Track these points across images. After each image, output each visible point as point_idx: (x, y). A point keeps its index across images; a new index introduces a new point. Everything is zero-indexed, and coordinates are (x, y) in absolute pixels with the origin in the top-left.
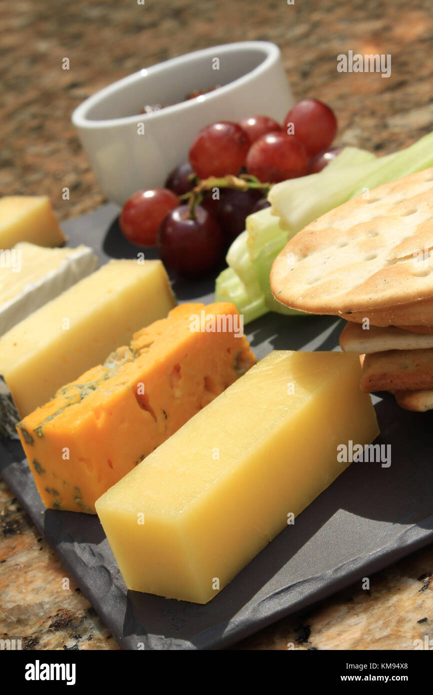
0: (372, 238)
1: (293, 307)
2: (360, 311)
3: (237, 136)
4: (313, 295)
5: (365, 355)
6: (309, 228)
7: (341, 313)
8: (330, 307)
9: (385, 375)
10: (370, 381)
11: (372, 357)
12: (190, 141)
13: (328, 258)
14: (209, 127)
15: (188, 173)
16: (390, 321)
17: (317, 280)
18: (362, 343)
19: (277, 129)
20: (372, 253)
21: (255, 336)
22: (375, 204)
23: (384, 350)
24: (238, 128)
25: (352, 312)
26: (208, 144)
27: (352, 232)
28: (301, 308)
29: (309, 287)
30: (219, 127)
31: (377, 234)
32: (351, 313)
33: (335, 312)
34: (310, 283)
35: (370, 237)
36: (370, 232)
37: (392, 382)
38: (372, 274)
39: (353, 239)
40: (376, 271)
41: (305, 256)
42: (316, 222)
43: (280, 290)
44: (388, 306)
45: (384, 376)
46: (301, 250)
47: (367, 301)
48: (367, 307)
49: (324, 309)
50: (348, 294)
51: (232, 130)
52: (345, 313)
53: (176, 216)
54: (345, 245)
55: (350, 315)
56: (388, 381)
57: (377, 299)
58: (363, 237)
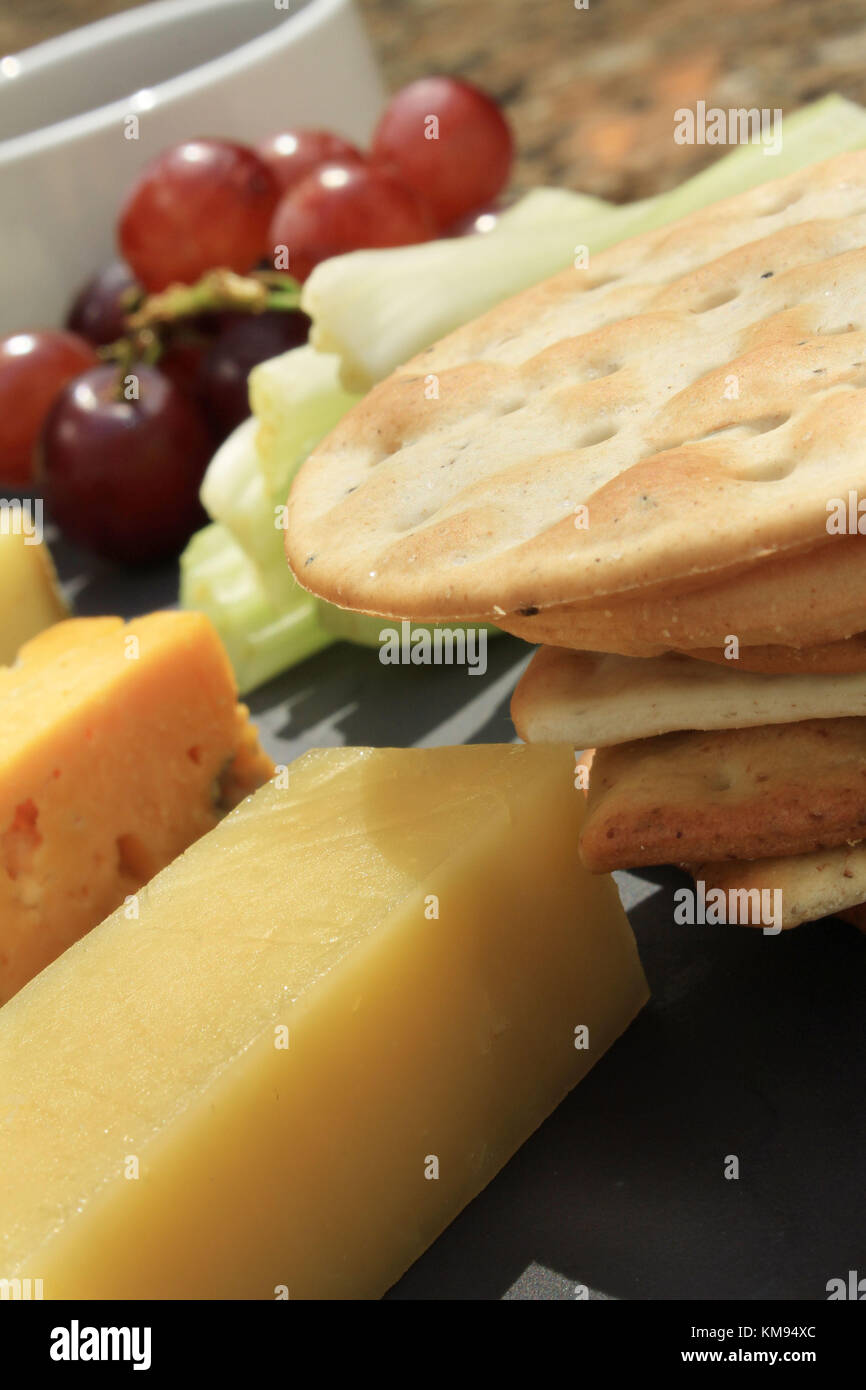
0: (598, 380)
1: (349, 604)
2: (565, 602)
3: (242, 175)
4: (411, 560)
5: (592, 753)
6: (412, 369)
7: (502, 613)
8: (466, 597)
9: (656, 813)
10: (610, 835)
11: (617, 756)
12: (119, 195)
13: (464, 448)
14: (167, 154)
15: (122, 287)
16: (667, 634)
17: (425, 515)
18: (580, 713)
19: (350, 157)
20: (601, 423)
21: (295, 712)
22: (607, 288)
23: (653, 734)
24: (246, 156)
25: (540, 607)
26: (165, 199)
27: (536, 370)
28: (376, 609)
29: (399, 536)
30: (194, 154)
31: (614, 369)
32: (532, 612)
33: (483, 612)
34: (402, 528)
35: (594, 379)
36: (593, 364)
37: (679, 835)
38: (601, 483)
39: (542, 388)
40: (615, 474)
41: (392, 448)
42: (431, 354)
43: (309, 554)
44: (660, 580)
45: (655, 816)
46: (379, 432)
47: (587, 569)
48: (589, 589)
49: (448, 601)
50: (523, 551)
51: (230, 159)
52: (516, 612)
53: (85, 396)
54: (516, 406)
55: (533, 619)
56: (669, 833)
57: (621, 559)
58: (570, 380)
